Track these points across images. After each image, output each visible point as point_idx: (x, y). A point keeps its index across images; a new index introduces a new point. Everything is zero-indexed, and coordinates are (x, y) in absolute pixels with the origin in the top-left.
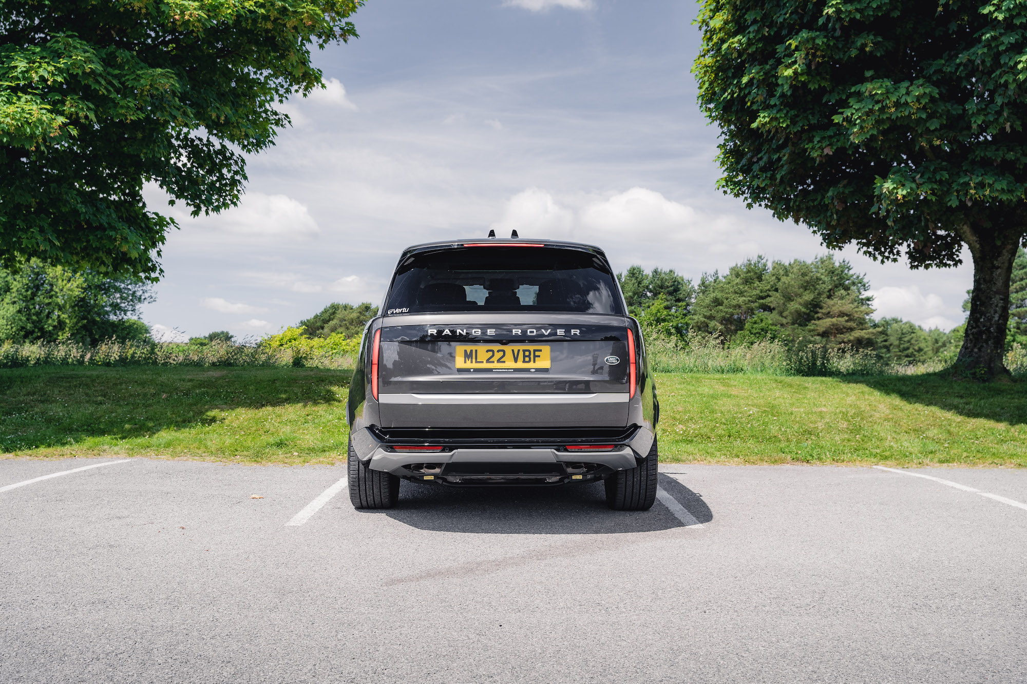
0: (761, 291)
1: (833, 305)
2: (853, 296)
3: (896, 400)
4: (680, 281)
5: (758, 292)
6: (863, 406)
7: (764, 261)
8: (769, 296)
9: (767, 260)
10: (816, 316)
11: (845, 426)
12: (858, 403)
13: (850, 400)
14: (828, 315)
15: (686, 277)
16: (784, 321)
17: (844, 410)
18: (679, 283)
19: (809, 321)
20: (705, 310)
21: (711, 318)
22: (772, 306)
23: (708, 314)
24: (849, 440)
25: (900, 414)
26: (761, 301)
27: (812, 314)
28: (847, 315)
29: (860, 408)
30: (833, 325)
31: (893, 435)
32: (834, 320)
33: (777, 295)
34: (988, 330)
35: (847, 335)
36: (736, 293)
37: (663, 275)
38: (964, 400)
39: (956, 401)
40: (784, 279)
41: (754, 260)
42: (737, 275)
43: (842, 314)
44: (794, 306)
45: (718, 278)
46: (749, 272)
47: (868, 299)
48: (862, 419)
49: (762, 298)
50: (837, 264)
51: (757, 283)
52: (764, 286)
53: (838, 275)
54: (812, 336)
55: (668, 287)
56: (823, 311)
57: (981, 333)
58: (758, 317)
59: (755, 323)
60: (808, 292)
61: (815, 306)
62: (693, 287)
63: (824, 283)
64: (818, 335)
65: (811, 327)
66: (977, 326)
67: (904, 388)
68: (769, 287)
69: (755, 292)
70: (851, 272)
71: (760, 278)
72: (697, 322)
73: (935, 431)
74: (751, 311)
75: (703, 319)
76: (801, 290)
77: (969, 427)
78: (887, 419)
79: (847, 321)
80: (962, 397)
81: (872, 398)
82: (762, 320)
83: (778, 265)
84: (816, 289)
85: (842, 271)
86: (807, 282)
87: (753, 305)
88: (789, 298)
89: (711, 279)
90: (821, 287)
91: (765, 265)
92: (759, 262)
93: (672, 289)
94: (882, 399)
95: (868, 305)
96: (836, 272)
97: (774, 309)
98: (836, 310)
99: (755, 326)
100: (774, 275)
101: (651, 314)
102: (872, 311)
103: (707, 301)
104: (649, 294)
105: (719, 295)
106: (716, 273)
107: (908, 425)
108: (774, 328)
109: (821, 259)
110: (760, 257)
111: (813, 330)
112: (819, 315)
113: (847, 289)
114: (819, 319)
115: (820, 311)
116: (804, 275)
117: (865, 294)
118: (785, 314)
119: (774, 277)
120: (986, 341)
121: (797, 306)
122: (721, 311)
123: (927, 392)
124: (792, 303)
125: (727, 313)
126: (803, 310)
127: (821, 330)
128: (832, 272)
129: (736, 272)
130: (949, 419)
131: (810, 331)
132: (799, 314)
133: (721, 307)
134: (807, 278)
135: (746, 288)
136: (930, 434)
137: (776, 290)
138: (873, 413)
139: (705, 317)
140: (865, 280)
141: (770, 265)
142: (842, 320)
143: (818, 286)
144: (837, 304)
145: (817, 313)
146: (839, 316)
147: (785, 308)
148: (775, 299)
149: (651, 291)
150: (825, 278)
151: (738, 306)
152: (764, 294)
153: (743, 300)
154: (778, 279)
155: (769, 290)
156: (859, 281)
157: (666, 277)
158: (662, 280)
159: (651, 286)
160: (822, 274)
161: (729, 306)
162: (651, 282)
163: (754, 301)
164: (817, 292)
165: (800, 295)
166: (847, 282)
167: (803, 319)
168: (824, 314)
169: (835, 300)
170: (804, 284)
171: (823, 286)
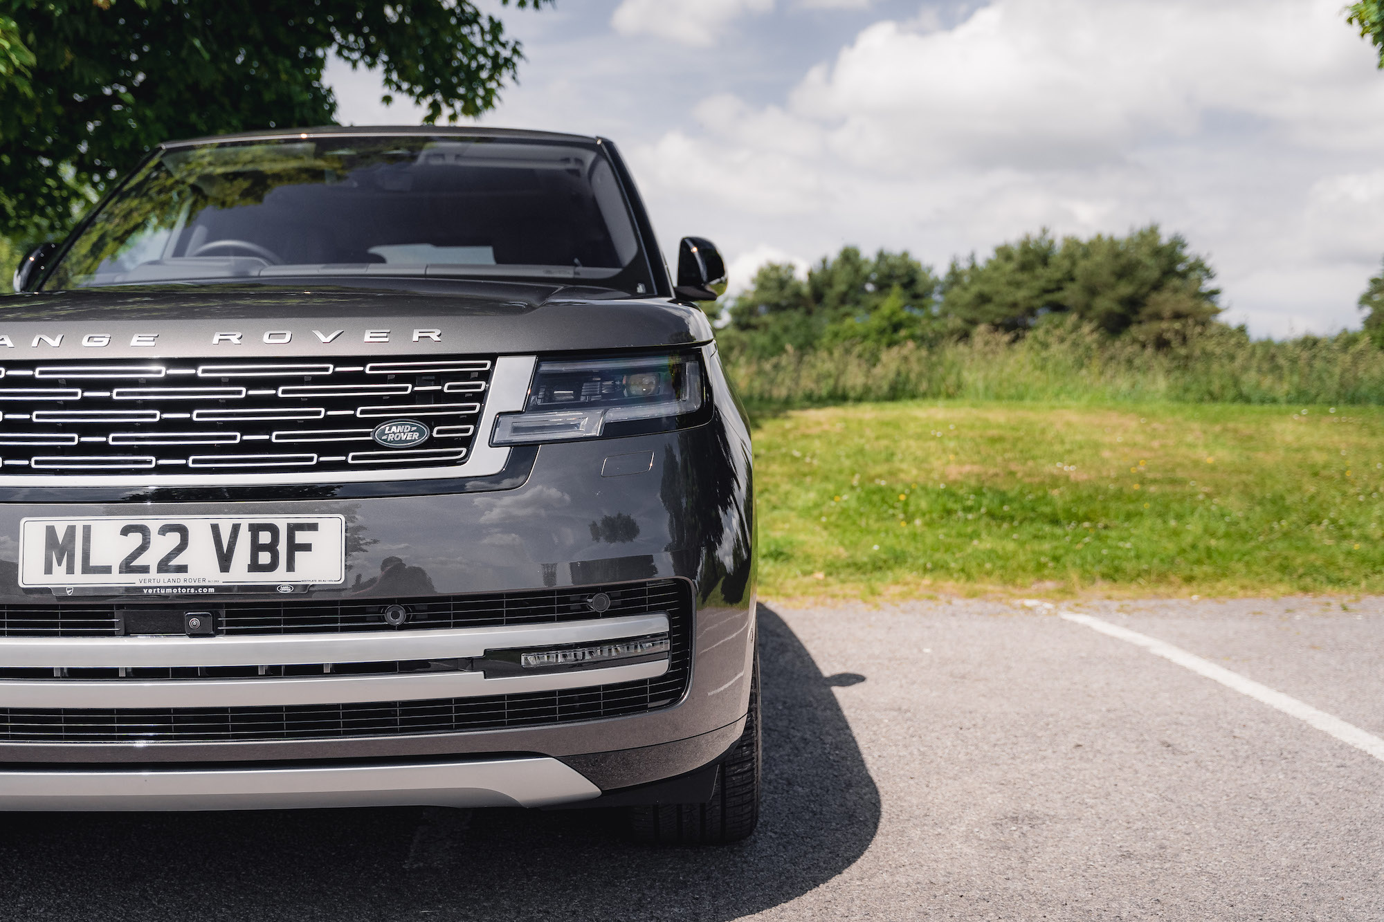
0: (1049, 281)
2: (1192, 289)
4: (916, 267)
5: (1043, 283)
7: (1049, 236)
8: (1060, 289)
9: (1054, 236)
10: (1134, 318)
14: (1157, 317)
15: (926, 263)
18: (915, 271)
22: (1068, 303)
26: (1050, 297)
27: (1131, 315)
28: (1184, 317)
32: (1165, 325)
33: (1075, 286)
36: (1010, 283)
37: (891, 261)
40: (1083, 264)
41: (1035, 233)
42: (1009, 259)
43: (1177, 316)
44: (1104, 303)
45: (975, 263)
46: (1026, 252)
47: (1215, 292)
49: (1048, 291)
50: (1164, 240)
51: (1040, 270)
52: (1052, 274)
53: (1168, 256)
55: (900, 277)
56: (1149, 310)
60: (1123, 282)
61: (1134, 303)
62: (936, 277)
63: (1147, 268)
65: (1130, 334)
68: (1058, 275)
69: (1037, 283)
70: (1186, 252)
71: (1044, 263)
74: (1032, 312)
76: (1112, 280)
83: (1072, 244)
84: (1135, 278)
85: (1173, 251)
86: (1123, 268)
87: (1037, 302)
88: (1092, 291)
89: (965, 265)
90: (1142, 274)
91: (1051, 243)
92: (1042, 238)
93: (905, 280)
95: (1213, 301)
96: (1165, 252)
97: (1069, 308)
98: (1168, 309)
100: (1066, 258)
101: (883, 318)
102: (1220, 312)
103: (968, 297)
104: (870, 287)
105: (986, 289)
106: (972, 257)
109: (1141, 232)
110: (1044, 231)
112: (1141, 317)
114: (1142, 322)
115: (1144, 310)
116: (1117, 255)
117: (1208, 285)
118: (1091, 313)
119: (1068, 262)
121: (1109, 303)
122: (990, 311)
124: (1099, 299)
126: (1117, 309)
128: (1157, 252)
129: (1004, 253)
132: (1110, 314)
133: (988, 307)
134: (1123, 261)
135: (1027, 278)
137: (1072, 279)
140: (1208, 263)
141: (1059, 243)
143: (1139, 274)
144: (1165, 301)
145: (1138, 313)
146: (1169, 319)
147: (1088, 307)
148: (1071, 294)
149: (874, 283)
150: (1150, 262)
151: (1014, 305)
152: (1053, 286)
153: (1021, 295)
154: (1074, 263)
155: (1059, 281)
156: (1198, 266)
157: (898, 262)
158: (892, 267)
159: (874, 277)
160: (1143, 255)
161: (1001, 305)
162: (874, 271)
163: (1038, 297)
164: (1139, 282)
165: (1113, 287)
166: (1181, 267)
167: (1117, 323)
168: (1149, 315)
169: (1166, 294)
170: (1118, 270)
171: (1146, 273)
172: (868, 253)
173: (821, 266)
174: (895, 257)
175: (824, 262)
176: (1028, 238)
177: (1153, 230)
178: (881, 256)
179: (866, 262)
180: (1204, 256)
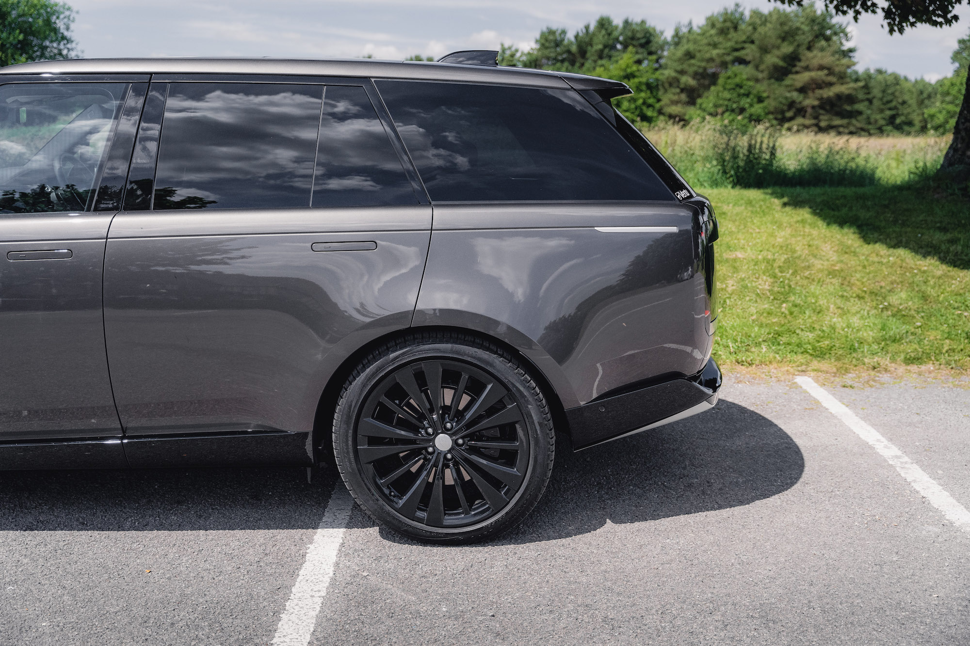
0: (736, 43)
1: (813, 58)
2: (834, 48)
3: (849, 237)
4: (652, 31)
5: (733, 44)
6: (800, 248)
7: (741, 10)
8: (743, 48)
9: (744, 9)
10: (794, 70)
11: (767, 287)
12: (793, 240)
13: (781, 236)
14: (807, 68)
15: (659, 28)
16: (760, 76)
17: (770, 257)
18: (651, 35)
19: (786, 75)
20: (676, 64)
21: (682, 72)
22: (748, 58)
23: (679, 68)
24: (769, 313)
25: (853, 262)
26: (737, 54)
27: (790, 68)
28: (829, 69)
29: (794, 251)
30: (813, 79)
31: (839, 302)
32: (813, 74)
33: (753, 47)
35: (826, 90)
36: (709, 44)
37: (634, 27)
38: (949, 236)
39: (938, 237)
40: (761, 29)
41: (731, 7)
42: (713, 26)
43: (821, 68)
44: (772, 59)
45: (691, 28)
46: (725, 21)
47: (851, 50)
48: (795, 273)
49: (737, 50)
51: (732, 34)
52: (740, 37)
53: (819, 24)
54: (789, 92)
55: (639, 39)
56: (802, 64)
58: (733, 71)
59: (729, 78)
60: (786, 43)
61: (793, 59)
62: (665, 38)
63: (804, 34)
64: (797, 90)
65: (788, 81)
67: (863, 214)
68: (744, 38)
69: (729, 44)
71: (736, 28)
72: (668, 78)
73: (903, 295)
74: (725, 66)
75: (673, 74)
76: (779, 41)
77: (955, 285)
78: (832, 273)
79: (827, 75)
80: (944, 230)
81: (815, 232)
82: (736, 75)
83: (756, 13)
84: (795, 40)
85: (824, 20)
86: (787, 33)
87: (729, 58)
88: (765, 51)
89: (685, 30)
90: (800, 38)
91: (742, 14)
92: (736, 11)
93: (643, 41)
94: (828, 234)
95: (850, 57)
96: (817, 21)
97: (749, 62)
98: (815, 62)
99: (729, 81)
100: (750, 25)
101: (620, 69)
102: (854, 64)
103: (680, 54)
104: (618, 47)
105: (691, 47)
106: (690, 23)
107: (863, 283)
108: (750, 83)
110: (737, 5)
111: (791, 86)
112: (798, 69)
113: (828, 39)
114: (797, 73)
115: (799, 64)
116: (782, 24)
117: (847, 45)
118: (762, 67)
121: (774, 59)
122: (694, 65)
123: (895, 222)
124: (769, 56)
125: (699, 67)
126: (781, 63)
127: (799, 85)
129: (712, 22)
130: (924, 272)
131: (787, 86)
132: (776, 68)
133: (693, 61)
134: (786, 28)
136: (894, 299)
137: (752, 42)
138: (812, 260)
141: (747, 14)
142: (822, 74)
143: (797, 38)
144: (817, 57)
145: (795, 66)
147: (761, 61)
148: (750, 52)
149: (621, 43)
150: (806, 28)
151: (711, 60)
152: (739, 46)
153: (716, 53)
154: (755, 29)
155: (744, 42)
156: (840, 31)
157: (638, 28)
158: (634, 32)
159: (621, 38)
161: (702, 60)
162: (621, 34)
163: (728, 54)
164: (796, 44)
165: (778, 47)
166: (828, 32)
167: (780, 73)
168: (803, 68)
169: (815, 52)
170: (783, 35)
171: (803, 37)
172: (618, 21)
173: (584, 31)
174: (637, 24)
175: (587, 28)
176: (726, 9)
178: (626, 22)
179: (616, 27)
180: (844, 25)
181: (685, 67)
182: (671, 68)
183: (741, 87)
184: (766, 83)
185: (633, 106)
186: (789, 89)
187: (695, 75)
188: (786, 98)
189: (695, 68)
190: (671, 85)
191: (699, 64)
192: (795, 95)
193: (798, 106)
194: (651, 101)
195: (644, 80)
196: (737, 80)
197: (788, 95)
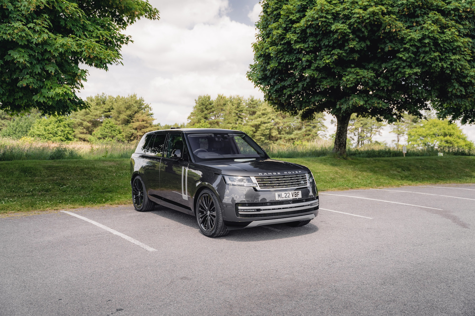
0: (106, 109)
1: (140, 116)
2: (146, 113)
5: (104, 109)
7: (105, 95)
8: (110, 111)
10: (132, 121)
14: (138, 121)
19: (130, 123)
20: (81, 116)
21: (84, 120)
22: (111, 116)
23: (83, 118)
27: (130, 120)
28: (145, 121)
30: (140, 125)
32: (140, 123)
33: (115, 111)
34: (343, 143)
35: (146, 129)
36: (95, 109)
40: (115, 104)
41: (100, 94)
43: (143, 121)
46: (98, 100)
47: (152, 114)
49: (106, 112)
50: (138, 99)
51: (103, 105)
52: (107, 107)
53: (139, 103)
54: (131, 130)
57: (341, 144)
58: (108, 121)
59: (107, 123)
60: (128, 110)
61: (131, 116)
64: (134, 129)
65: (130, 125)
66: (340, 142)
68: (109, 107)
69: (102, 109)
70: (144, 103)
71: (104, 103)
72: (78, 122)
76: (125, 109)
79: (146, 123)
82: (110, 122)
83: (111, 97)
85: (141, 102)
86: (128, 106)
88: (119, 113)
91: (106, 97)
92: (103, 96)
95: (152, 117)
96: (138, 102)
98: (140, 118)
99: (107, 125)
100: (111, 102)
102: (153, 120)
108: (115, 126)
109: (131, 96)
110: (103, 94)
112: (133, 120)
113: (143, 109)
114: (133, 122)
115: (134, 119)
116: (126, 103)
117: (151, 112)
118: (119, 119)
119: (111, 103)
120: (342, 147)
121: (124, 116)
122: (89, 117)
124: (121, 115)
126: (127, 118)
127: (135, 127)
128: (136, 102)
132: (124, 119)
133: (88, 116)
134: (128, 104)
135: (99, 107)
137: (113, 109)
139: (81, 120)
140: (150, 106)
142: (144, 123)
143: (132, 108)
144: (138, 116)
146: (141, 121)
147: (118, 117)
148: (113, 113)
150: (135, 104)
153: (98, 112)
154: (113, 104)
155: (109, 109)
156: (147, 107)
160: (133, 103)
163: (102, 113)
164: (132, 110)
165: (125, 112)
166: (143, 107)
167: (127, 122)
168: (135, 120)
169: (140, 114)
170: (127, 107)
171: (134, 108)
177: (135, 96)
180: (149, 104)
181: (85, 118)
182: (79, 118)
183: (112, 127)
184: (121, 126)
185: (63, 134)
186: (131, 128)
187: (90, 121)
188: (130, 132)
189: (90, 119)
190: (79, 125)
191: (91, 117)
192: (134, 131)
193: (135, 135)
194: (70, 132)
195: (67, 123)
196: (111, 124)
197: (131, 131)
